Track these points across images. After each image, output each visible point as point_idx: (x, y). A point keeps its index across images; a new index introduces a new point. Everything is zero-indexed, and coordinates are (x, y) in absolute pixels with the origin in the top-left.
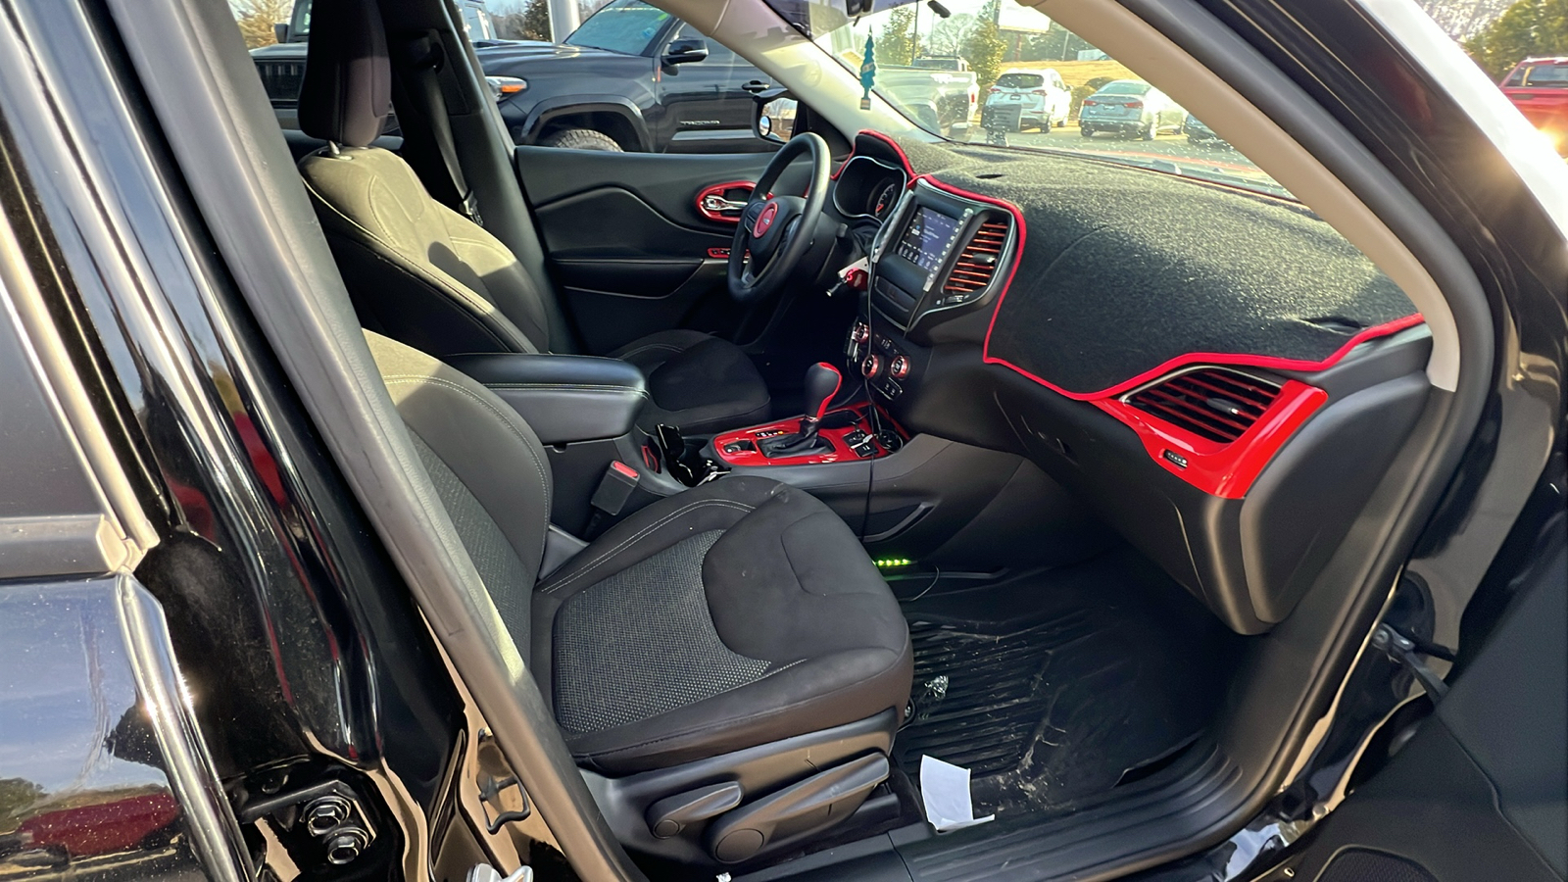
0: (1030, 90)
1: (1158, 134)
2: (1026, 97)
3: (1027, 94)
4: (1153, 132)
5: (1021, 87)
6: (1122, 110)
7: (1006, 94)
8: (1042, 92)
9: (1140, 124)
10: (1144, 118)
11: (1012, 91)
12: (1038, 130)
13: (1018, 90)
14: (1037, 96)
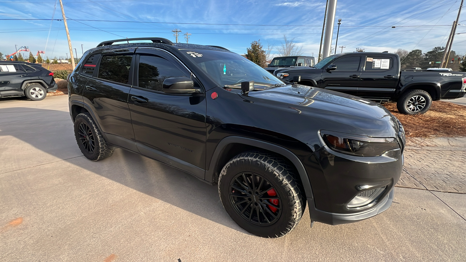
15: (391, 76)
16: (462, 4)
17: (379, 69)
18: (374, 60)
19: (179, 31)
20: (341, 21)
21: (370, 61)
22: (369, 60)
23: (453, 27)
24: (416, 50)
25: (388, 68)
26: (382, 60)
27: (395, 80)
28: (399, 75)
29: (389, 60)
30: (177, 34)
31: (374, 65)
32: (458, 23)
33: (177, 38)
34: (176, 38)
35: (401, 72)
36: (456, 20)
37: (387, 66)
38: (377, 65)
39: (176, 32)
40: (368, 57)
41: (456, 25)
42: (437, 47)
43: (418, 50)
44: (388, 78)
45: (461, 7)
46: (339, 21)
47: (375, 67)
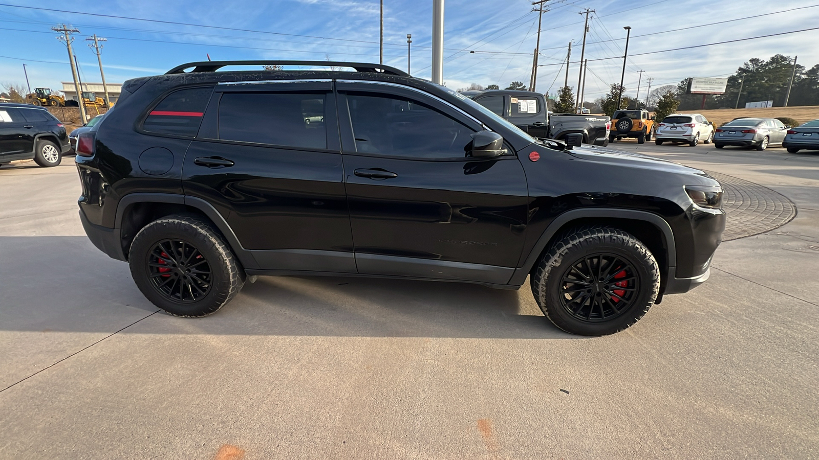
0: (683, 124)
1: (767, 148)
2: (680, 128)
3: (681, 126)
4: (764, 146)
5: (677, 123)
6: (741, 134)
7: (668, 126)
8: (690, 126)
9: (753, 141)
10: (756, 138)
11: (672, 125)
12: (689, 145)
13: (675, 124)
14: (687, 127)
15: (539, 122)
16: (539, 28)
17: (526, 113)
18: (520, 101)
19: (74, 31)
20: (410, 37)
21: (515, 102)
22: (514, 100)
23: (535, 56)
24: (492, 85)
25: (535, 112)
26: (529, 101)
27: (544, 127)
28: (548, 121)
29: (535, 101)
30: (67, 36)
31: (520, 108)
32: (539, 52)
33: (70, 46)
34: (68, 45)
35: (549, 117)
36: (536, 48)
37: (533, 110)
38: (523, 109)
39: (64, 32)
40: (512, 97)
41: (537, 53)
42: (514, 81)
43: (494, 86)
44: (537, 125)
45: (539, 30)
46: (408, 38)
47: (522, 110)
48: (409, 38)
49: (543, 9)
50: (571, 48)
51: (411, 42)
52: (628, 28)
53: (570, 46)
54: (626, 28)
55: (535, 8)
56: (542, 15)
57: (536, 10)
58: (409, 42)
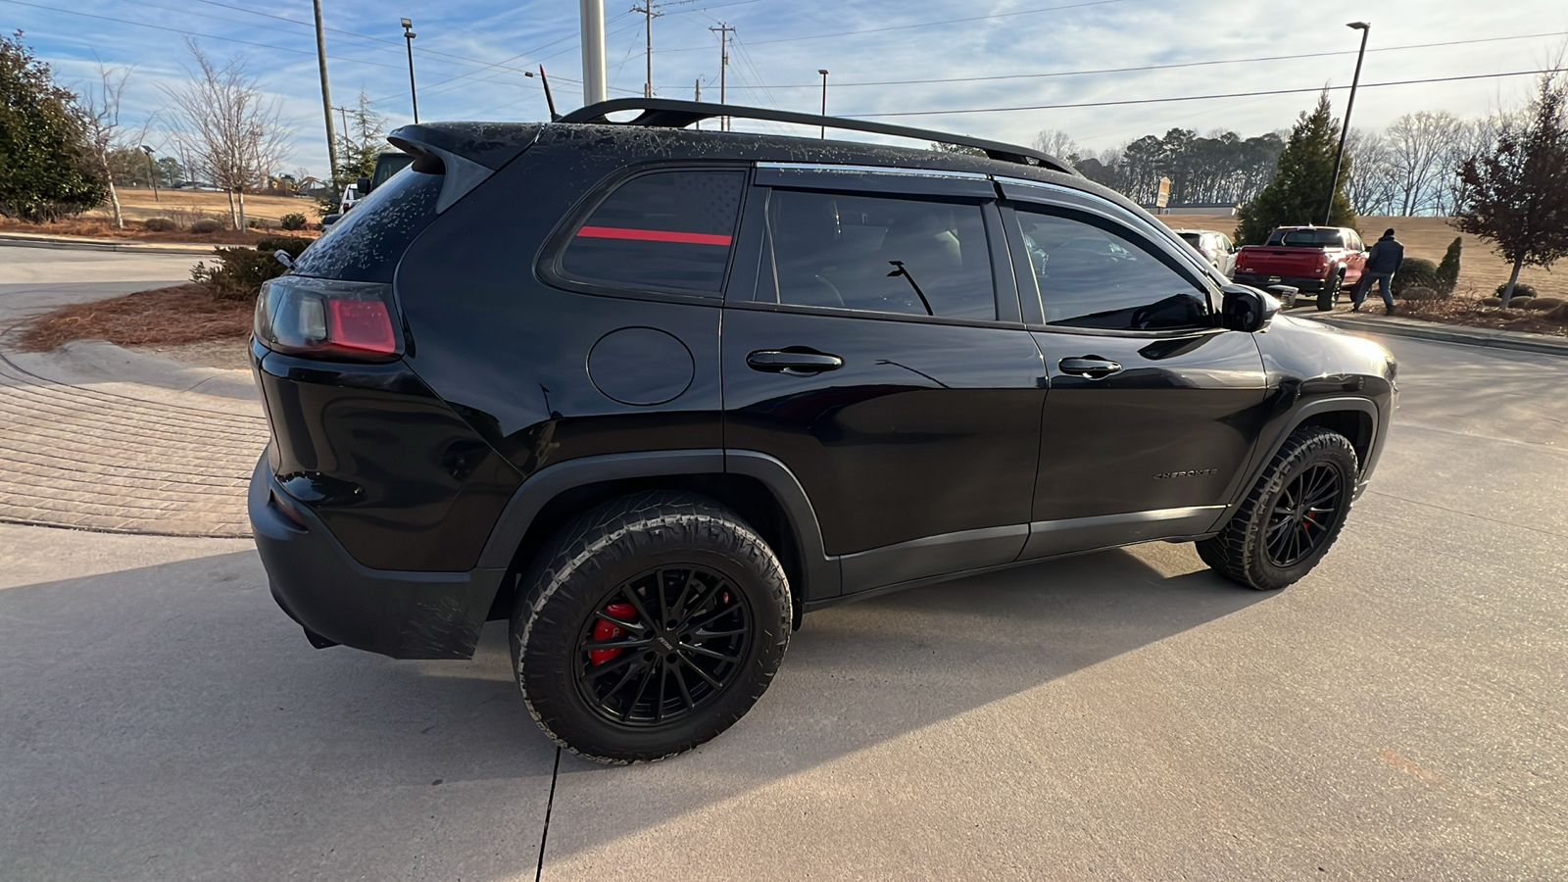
16: (649, 45)
20: (410, 26)
45: (649, 49)
46: (404, 25)
48: (408, 26)
49: (651, 10)
50: (700, 90)
51: (413, 36)
52: (824, 73)
53: (697, 86)
54: (821, 72)
55: (637, 7)
56: (651, 21)
57: (639, 10)
58: (409, 36)
